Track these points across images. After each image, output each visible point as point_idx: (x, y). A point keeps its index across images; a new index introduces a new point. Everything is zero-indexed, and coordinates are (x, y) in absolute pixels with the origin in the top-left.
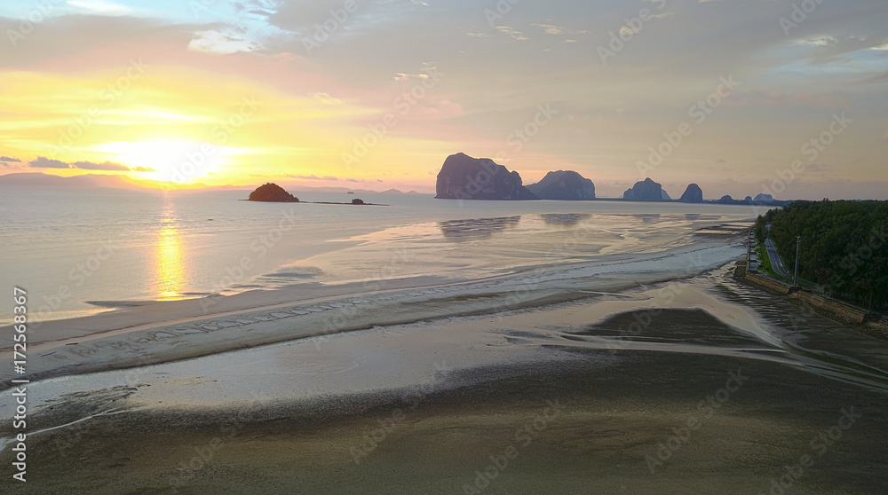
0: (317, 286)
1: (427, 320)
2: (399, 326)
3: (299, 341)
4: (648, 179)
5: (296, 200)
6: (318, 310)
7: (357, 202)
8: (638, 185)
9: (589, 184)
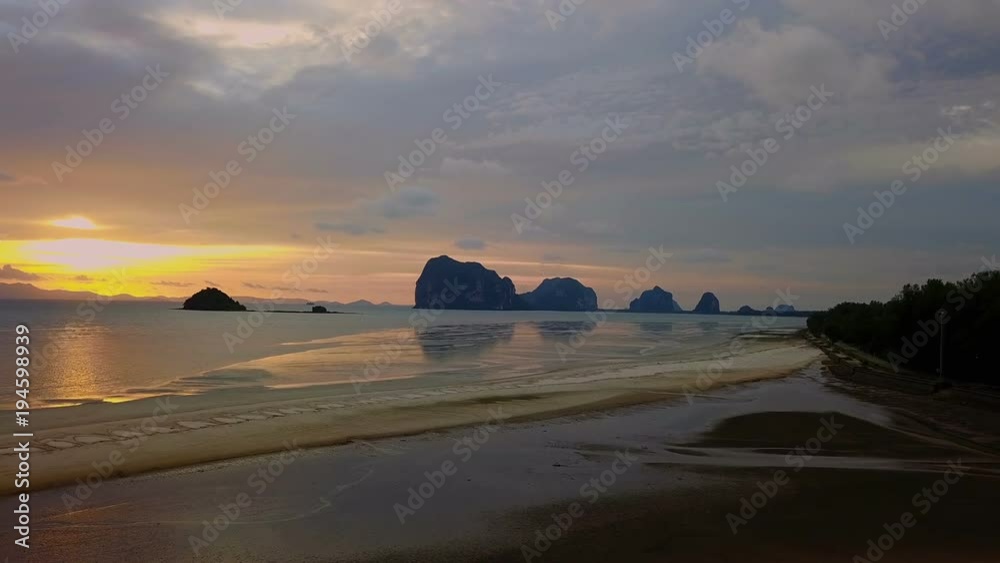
0: (261, 390)
1: (440, 430)
2: (397, 440)
3: (220, 464)
4: (657, 288)
5: (242, 308)
6: (261, 417)
7: (319, 309)
8: (646, 294)
9: (590, 292)
